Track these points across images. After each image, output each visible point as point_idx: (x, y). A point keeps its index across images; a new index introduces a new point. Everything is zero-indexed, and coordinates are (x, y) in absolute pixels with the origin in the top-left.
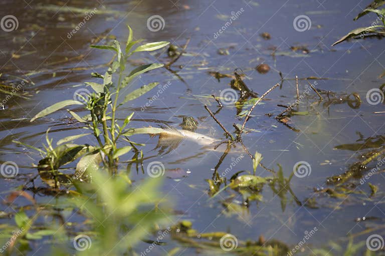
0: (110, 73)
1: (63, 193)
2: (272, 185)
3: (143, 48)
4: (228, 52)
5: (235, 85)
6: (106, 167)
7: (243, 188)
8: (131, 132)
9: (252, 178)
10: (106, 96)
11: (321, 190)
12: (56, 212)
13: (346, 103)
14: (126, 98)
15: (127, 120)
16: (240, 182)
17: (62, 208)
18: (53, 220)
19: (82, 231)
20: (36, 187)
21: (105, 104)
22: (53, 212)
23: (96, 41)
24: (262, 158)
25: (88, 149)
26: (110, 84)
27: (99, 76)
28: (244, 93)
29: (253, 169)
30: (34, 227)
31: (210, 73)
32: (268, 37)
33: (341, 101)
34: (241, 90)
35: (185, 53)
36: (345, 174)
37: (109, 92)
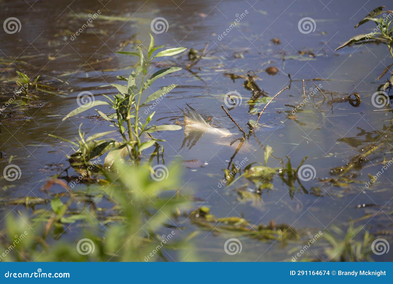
0: (133, 76)
1: (94, 181)
2: (282, 175)
3: (163, 54)
4: (242, 56)
5: (249, 85)
6: (132, 159)
7: (256, 178)
8: (153, 129)
9: (263, 169)
10: (130, 97)
11: (325, 180)
12: (87, 198)
13: (348, 102)
14: (148, 98)
15: (149, 118)
16: (253, 172)
17: (93, 195)
18: (85, 206)
19: (111, 215)
20: (70, 176)
21: (129, 104)
22: (85, 198)
23: (124, 45)
24: (273, 151)
25: (114, 145)
26: (133, 86)
27: (123, 79)
28: (256, 93)
29: (265, 161)
30: (68, 212)
31: (226, 74)
32: (278, 43)
33: (343, 100)
34: (253, 90)
35: (204, 56)
36: (347, 166)
37: (132, 93)
